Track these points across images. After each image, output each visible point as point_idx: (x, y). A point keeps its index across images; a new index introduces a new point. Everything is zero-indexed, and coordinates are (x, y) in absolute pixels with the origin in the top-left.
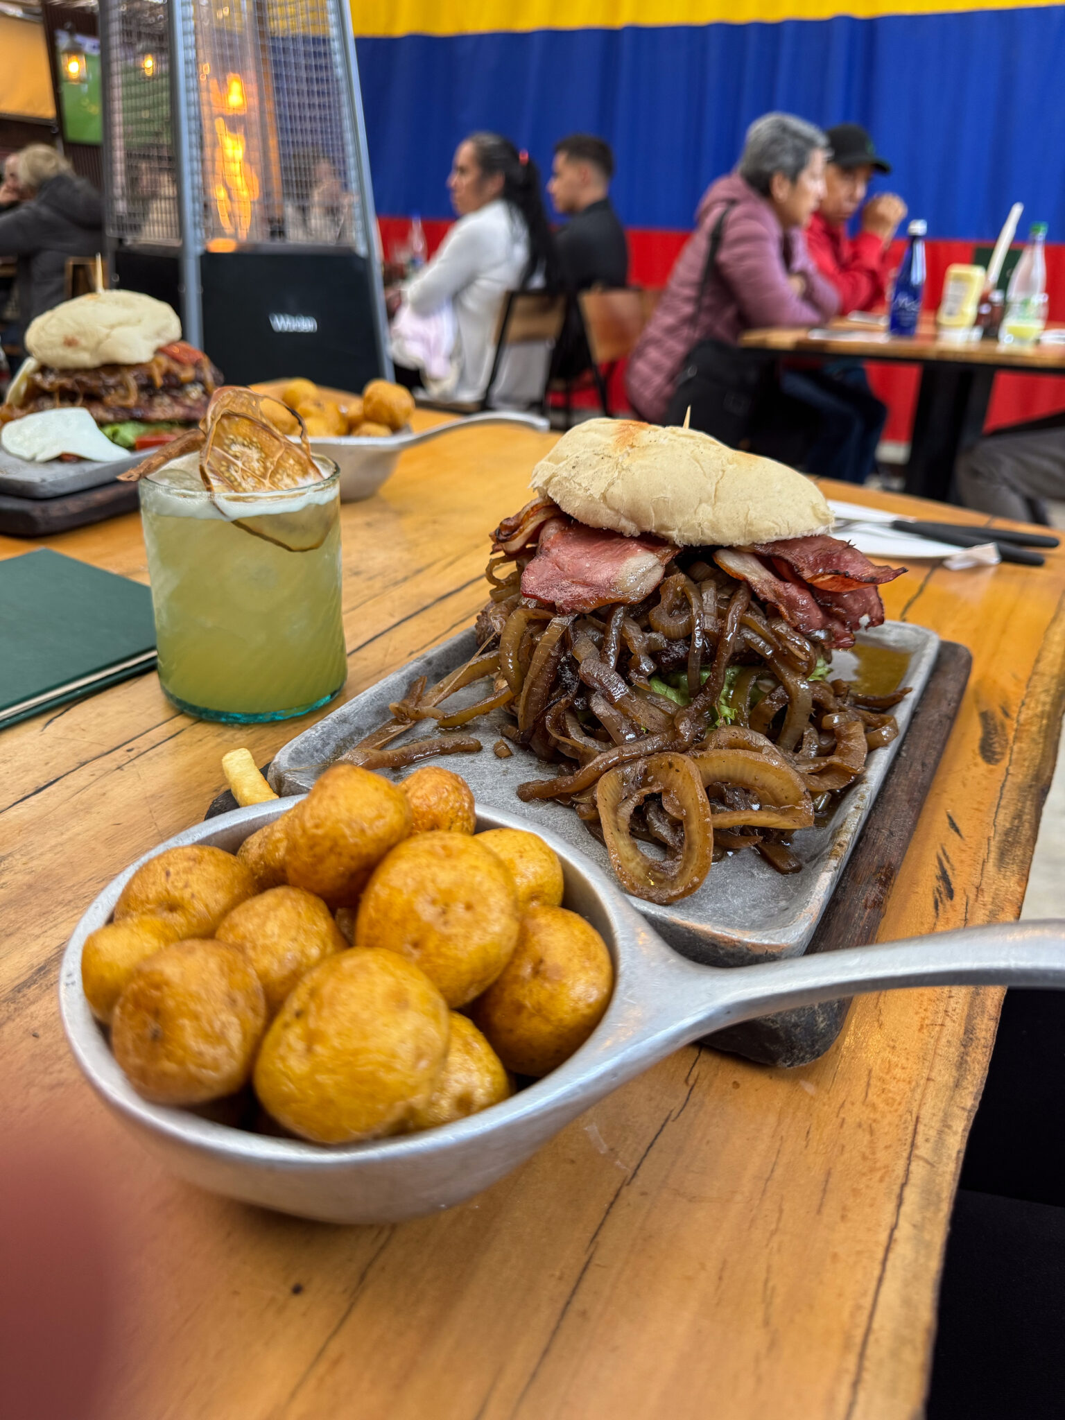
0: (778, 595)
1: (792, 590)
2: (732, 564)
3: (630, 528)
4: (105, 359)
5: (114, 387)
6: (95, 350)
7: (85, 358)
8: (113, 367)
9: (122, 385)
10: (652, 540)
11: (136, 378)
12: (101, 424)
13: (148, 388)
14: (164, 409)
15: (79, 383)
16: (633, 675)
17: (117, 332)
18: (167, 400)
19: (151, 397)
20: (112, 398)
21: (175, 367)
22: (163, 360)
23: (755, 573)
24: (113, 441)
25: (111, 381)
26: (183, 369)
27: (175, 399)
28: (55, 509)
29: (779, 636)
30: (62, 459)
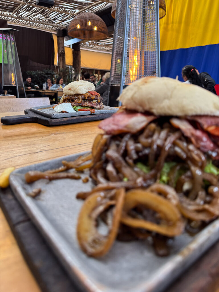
0: (193, 135)
1: (198, 133)
2: (176, 122)
3: (140, 109)
4: (76, 93)
5: (77, 99)
6: (74, 91)
7: (73, 93)
8: (78, 95)
9: (78, 98)
10: (147, 113)
11: (82, 97)
12: (73, 106)
13: (84, 99)
14: (87, 104)
15: (71, 98)
16: (127, 158)
17: (78, 87)
18: (88, 102)
19: (85, 101)
20: (76, 101)
21: (91, 95)
22: (89, 94)
23: (185, 127)
24: (74, 110)
25: (77, 97)
26: (93, 96)
27: (90, 102)
28: (54, 120)
29: (189, 151)
30: (62, 112)
